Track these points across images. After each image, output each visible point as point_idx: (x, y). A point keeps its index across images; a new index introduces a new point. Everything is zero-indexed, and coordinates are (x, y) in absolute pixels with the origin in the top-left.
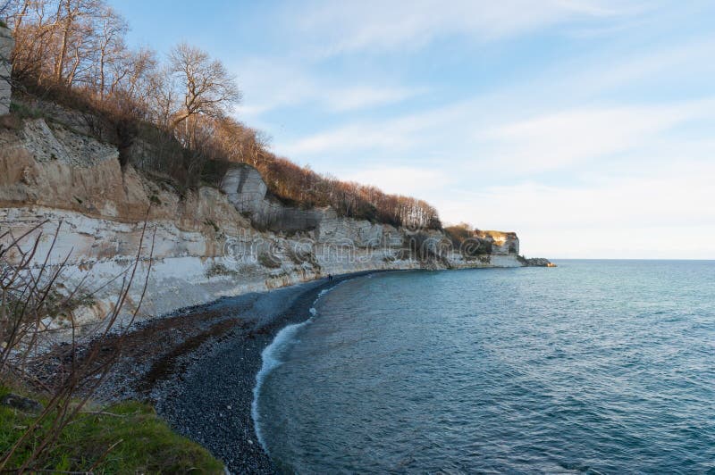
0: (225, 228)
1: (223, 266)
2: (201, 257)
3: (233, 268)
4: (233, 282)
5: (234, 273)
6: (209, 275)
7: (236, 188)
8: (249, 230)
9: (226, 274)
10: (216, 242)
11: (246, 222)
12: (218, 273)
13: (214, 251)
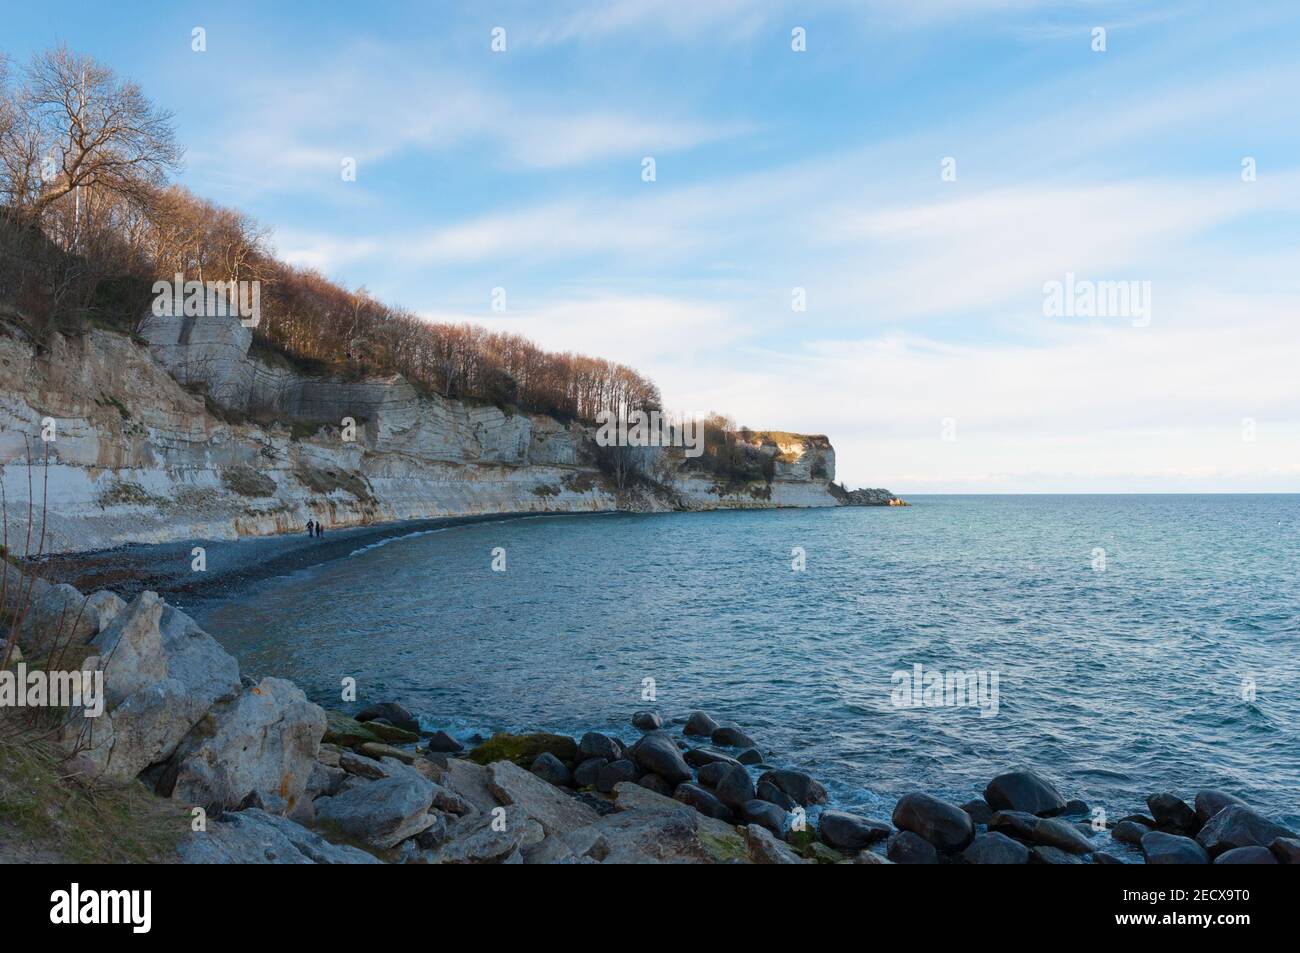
0: (144, 413)
1: (139, 487)
2: (89, 468)
3: (163, 493)
4: (159, 518)
5: (162, 503)
6: (103, 502)
7: (177, 334)
8: (202, 418)
9: (143, 502)
10: (123, 440)
11: (191, 402)
12: (124, 500)
13: (118, 458)
